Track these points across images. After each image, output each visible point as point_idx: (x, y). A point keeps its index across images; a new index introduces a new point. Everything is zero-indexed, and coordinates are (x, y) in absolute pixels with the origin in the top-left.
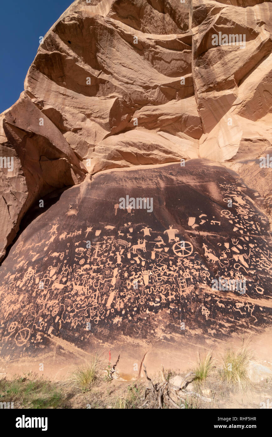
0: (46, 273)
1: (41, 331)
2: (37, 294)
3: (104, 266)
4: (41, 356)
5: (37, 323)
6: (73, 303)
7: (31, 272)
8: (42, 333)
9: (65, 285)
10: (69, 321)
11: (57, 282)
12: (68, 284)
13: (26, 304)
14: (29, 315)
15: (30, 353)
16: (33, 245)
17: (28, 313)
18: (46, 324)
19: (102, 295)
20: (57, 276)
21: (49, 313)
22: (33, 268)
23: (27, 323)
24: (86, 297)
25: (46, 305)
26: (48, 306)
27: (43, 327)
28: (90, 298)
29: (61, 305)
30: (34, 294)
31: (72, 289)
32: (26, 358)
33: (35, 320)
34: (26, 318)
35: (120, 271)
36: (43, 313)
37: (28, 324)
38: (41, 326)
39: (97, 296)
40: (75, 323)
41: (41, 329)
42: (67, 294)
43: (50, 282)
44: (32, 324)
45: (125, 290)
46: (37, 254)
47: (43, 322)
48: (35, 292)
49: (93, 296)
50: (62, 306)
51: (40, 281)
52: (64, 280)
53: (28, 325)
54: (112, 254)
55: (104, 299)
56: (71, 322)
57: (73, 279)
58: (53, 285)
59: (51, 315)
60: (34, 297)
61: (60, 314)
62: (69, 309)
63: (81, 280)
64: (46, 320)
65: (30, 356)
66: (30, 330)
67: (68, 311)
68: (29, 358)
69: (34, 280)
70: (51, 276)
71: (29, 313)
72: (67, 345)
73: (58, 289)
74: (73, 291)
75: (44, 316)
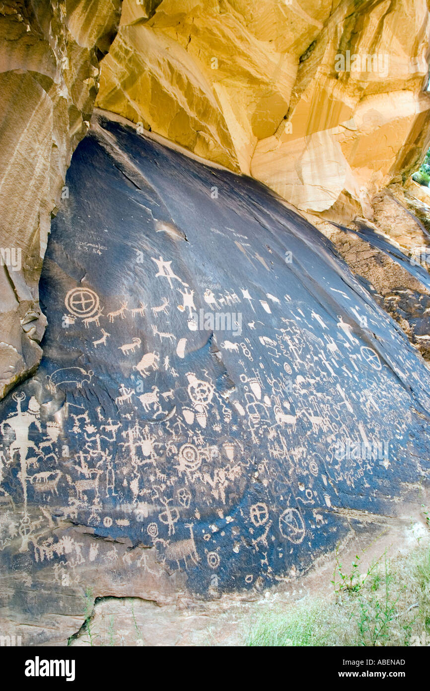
0: (246, 392)
1: (315, 506)
2: (259, 438)
3: (322, 379)
4: (340, 544)
5: (301, 494)
6: (327, 448)
7: (205, 388)
8: (319, 509)
9: (296, 418)
10: (340, 479)
11: (279, 411)
12: (299, 414)
13: (253, 463)
14: (276, 484)
15: (322, 548)
16: (144, 307)
17: (270, 480)
18: (316, 493)
19: (352, 430)
20: (270, 398)
21: (307, 472)
22: (200, 376)
23: (282, 498)
24: (337, 436)
25: (291, 457)
26: (296, 459)
27: (314, 498)
28: (342, 438)
29: (313, 454)
30: (255, 440)
31: (310, 423)
32: (322, 557)
33: (292, 489)
34: (277, 492)
35: (344, 389)
36: (297, 475)
37: (285, 500)
38: (310, 498)
39: (346, 431)
40: (350, 481)
41: (313, 502)
42: (309, 433)
43: (267, 412)
44: (293, 498)
45: (368, 421)
46: (179, 337)
47: (309, 490)
48: (253, 435)
49: (342, 432)
50: (316, 455)
51: (245, 408)
52: (287, 405)
53: (288, 502)
54: (316, 358)
55: (358, 436)
56: (345, 481)
57: (299, 405)
58: (277, 418)
59: (312, 476)
60: (260, 446)
61: (322, 471)
62: (328, 459)
63: (311, 406)
64: (310, 486)
65: (326, 551)
66: (296, 510)
67: (328, 463)
68: (326, 555)
69: (230, 406)
70: (259, 398)
71: (273, 480)
72: (361, 515)
73: (291, 426)
74: (313, 428)
75: (302, 480)
